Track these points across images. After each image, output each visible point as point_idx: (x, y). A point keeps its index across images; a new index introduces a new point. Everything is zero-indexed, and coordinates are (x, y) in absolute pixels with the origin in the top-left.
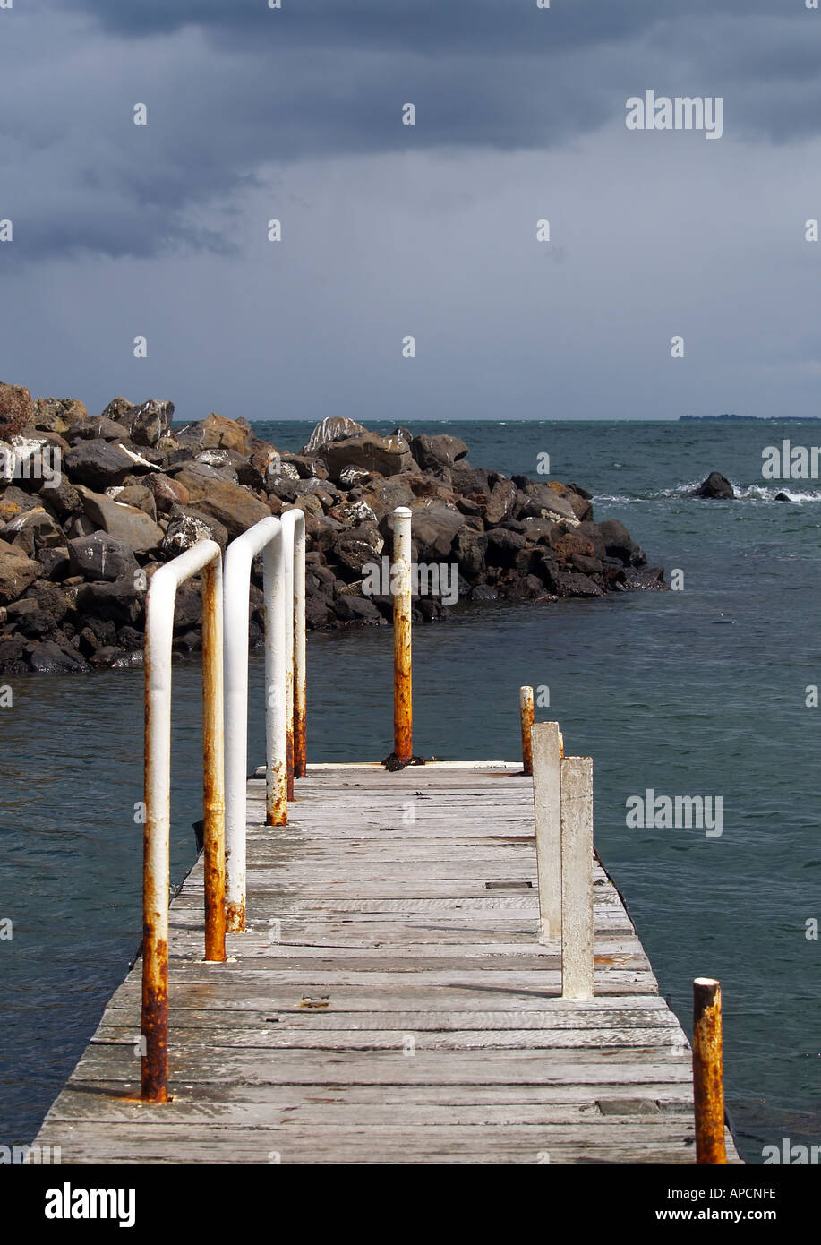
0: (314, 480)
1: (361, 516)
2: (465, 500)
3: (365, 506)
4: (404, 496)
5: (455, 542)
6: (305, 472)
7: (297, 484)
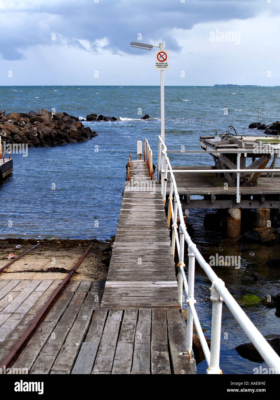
0: (28, 124)
2: (56, 126)
3: (35, 128)
4: (43, 126)
5: (50, 134)
6: (26, 123)
7: (25, 125)
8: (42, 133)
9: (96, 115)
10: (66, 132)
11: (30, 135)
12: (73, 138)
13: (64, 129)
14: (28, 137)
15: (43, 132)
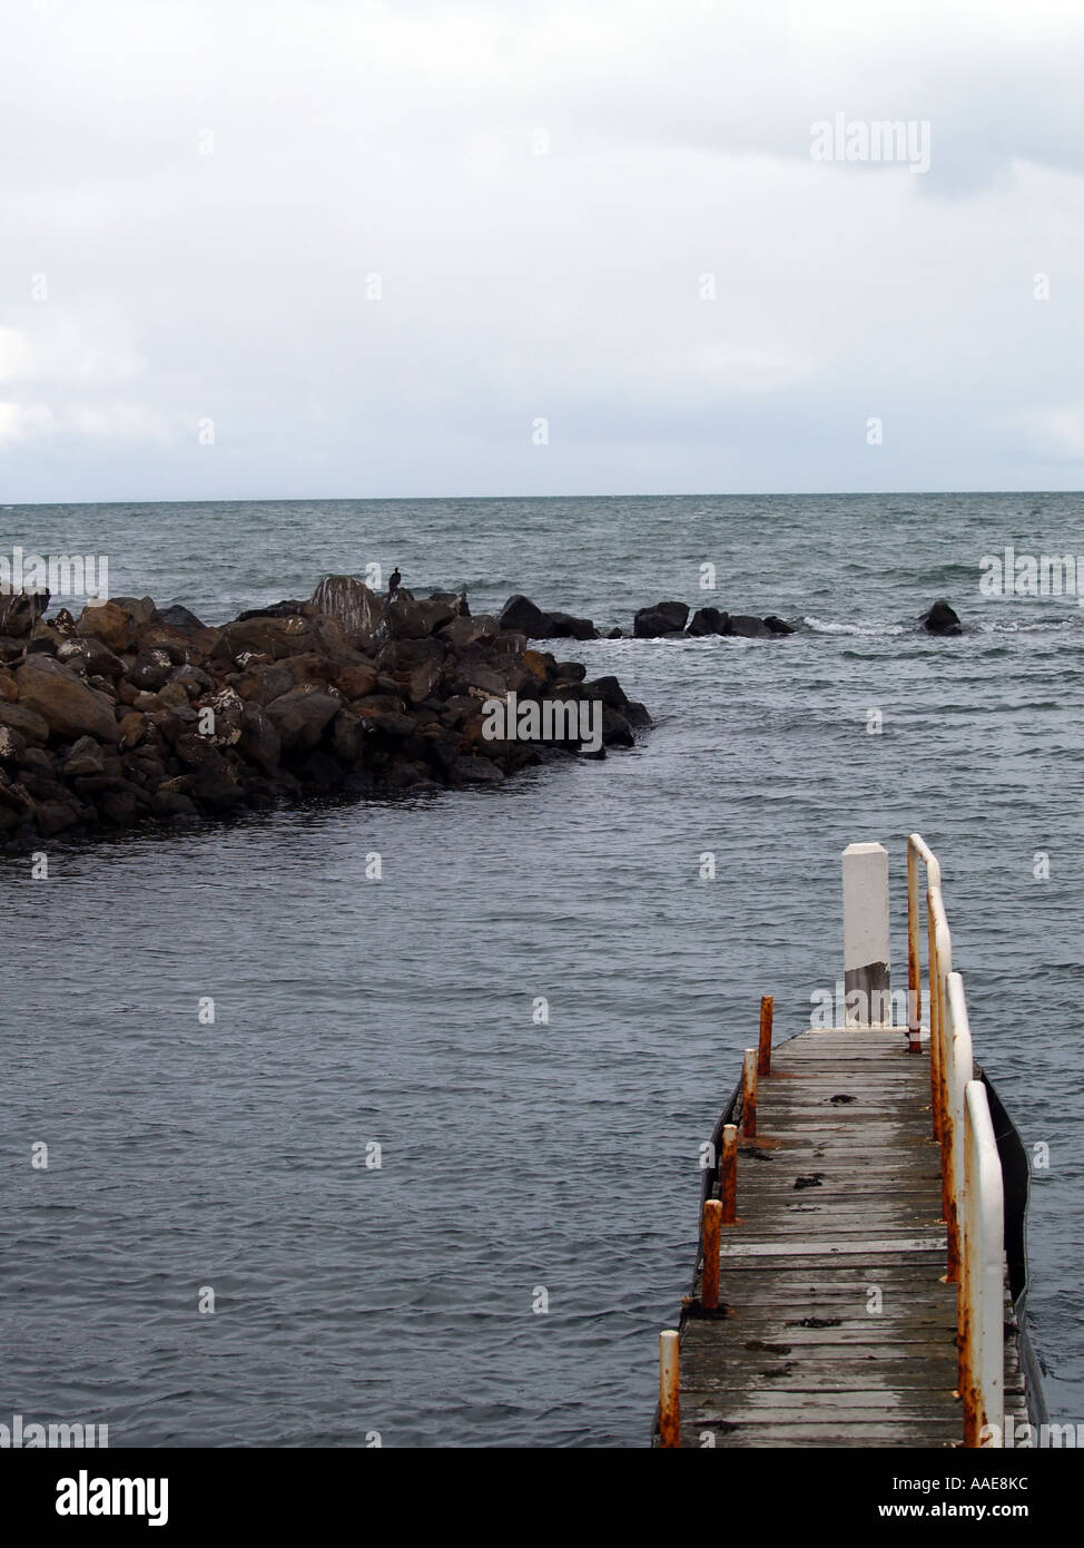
0: (187, 666)
1: (226, 705)
2: (384, 679)
3: (231, 693)
4: (285, 682)
5: (329, 729)
6: (177, 660)
7: (168, 673)
8: (270, 726)
9: (682, 609)
10: (444, 716)
11: (184, 743)
12: (479, 753)
13: (427, 698)
14: (173, 752)
15: (275, 719)
